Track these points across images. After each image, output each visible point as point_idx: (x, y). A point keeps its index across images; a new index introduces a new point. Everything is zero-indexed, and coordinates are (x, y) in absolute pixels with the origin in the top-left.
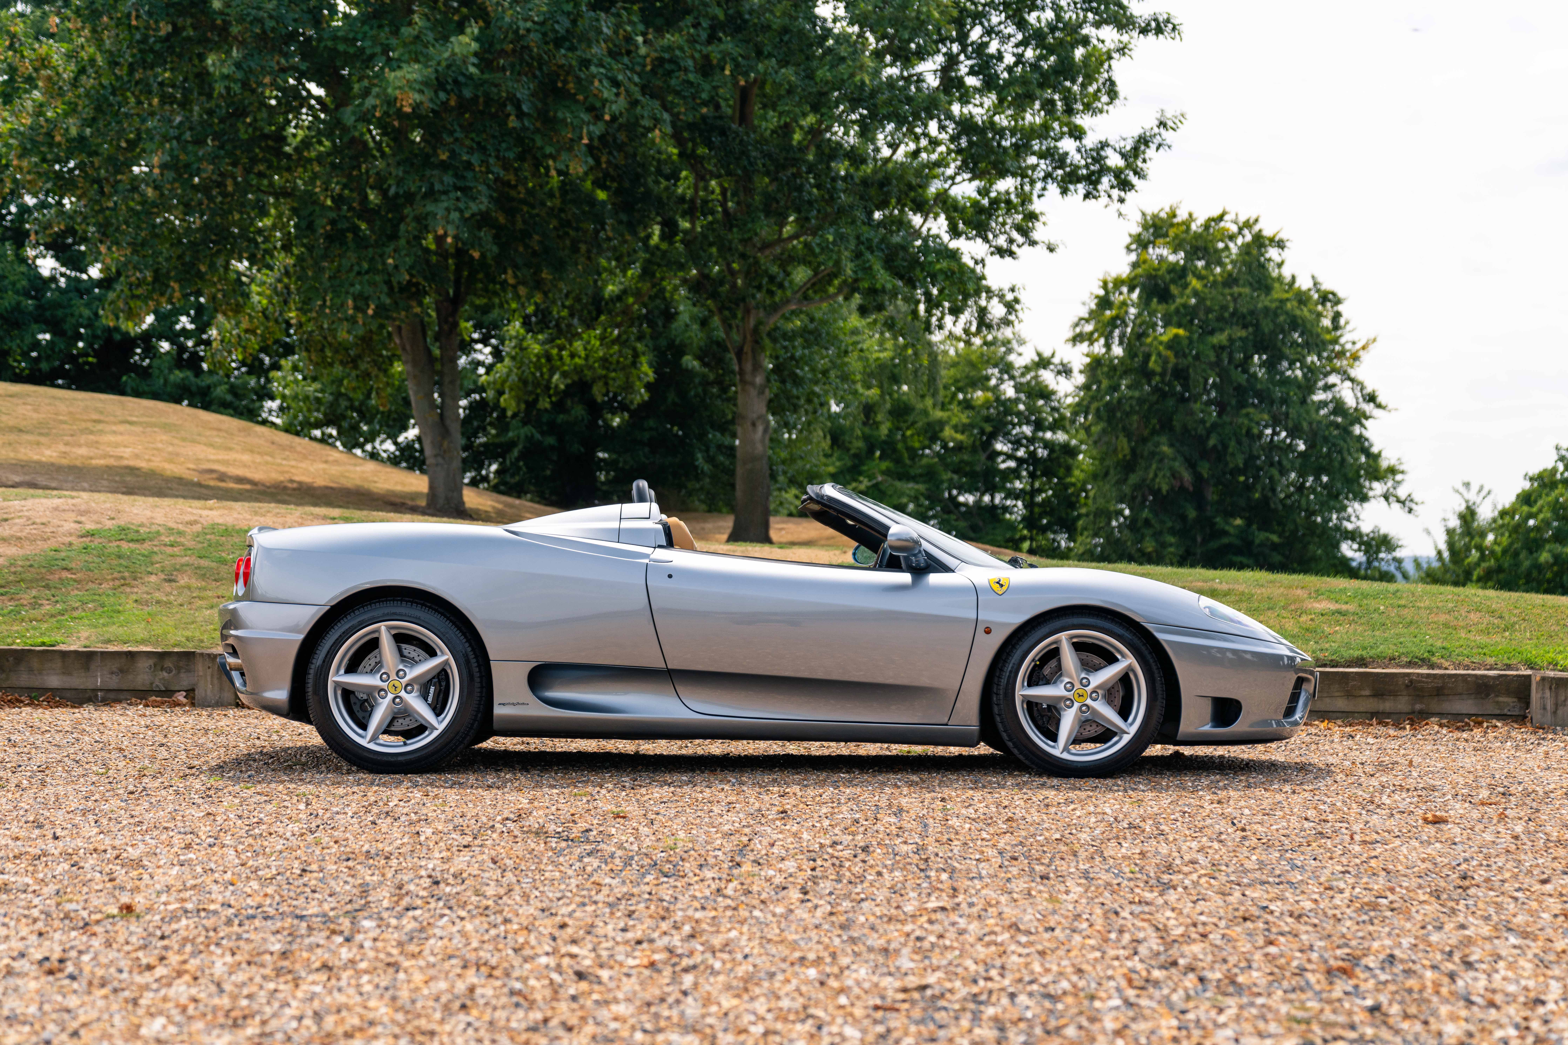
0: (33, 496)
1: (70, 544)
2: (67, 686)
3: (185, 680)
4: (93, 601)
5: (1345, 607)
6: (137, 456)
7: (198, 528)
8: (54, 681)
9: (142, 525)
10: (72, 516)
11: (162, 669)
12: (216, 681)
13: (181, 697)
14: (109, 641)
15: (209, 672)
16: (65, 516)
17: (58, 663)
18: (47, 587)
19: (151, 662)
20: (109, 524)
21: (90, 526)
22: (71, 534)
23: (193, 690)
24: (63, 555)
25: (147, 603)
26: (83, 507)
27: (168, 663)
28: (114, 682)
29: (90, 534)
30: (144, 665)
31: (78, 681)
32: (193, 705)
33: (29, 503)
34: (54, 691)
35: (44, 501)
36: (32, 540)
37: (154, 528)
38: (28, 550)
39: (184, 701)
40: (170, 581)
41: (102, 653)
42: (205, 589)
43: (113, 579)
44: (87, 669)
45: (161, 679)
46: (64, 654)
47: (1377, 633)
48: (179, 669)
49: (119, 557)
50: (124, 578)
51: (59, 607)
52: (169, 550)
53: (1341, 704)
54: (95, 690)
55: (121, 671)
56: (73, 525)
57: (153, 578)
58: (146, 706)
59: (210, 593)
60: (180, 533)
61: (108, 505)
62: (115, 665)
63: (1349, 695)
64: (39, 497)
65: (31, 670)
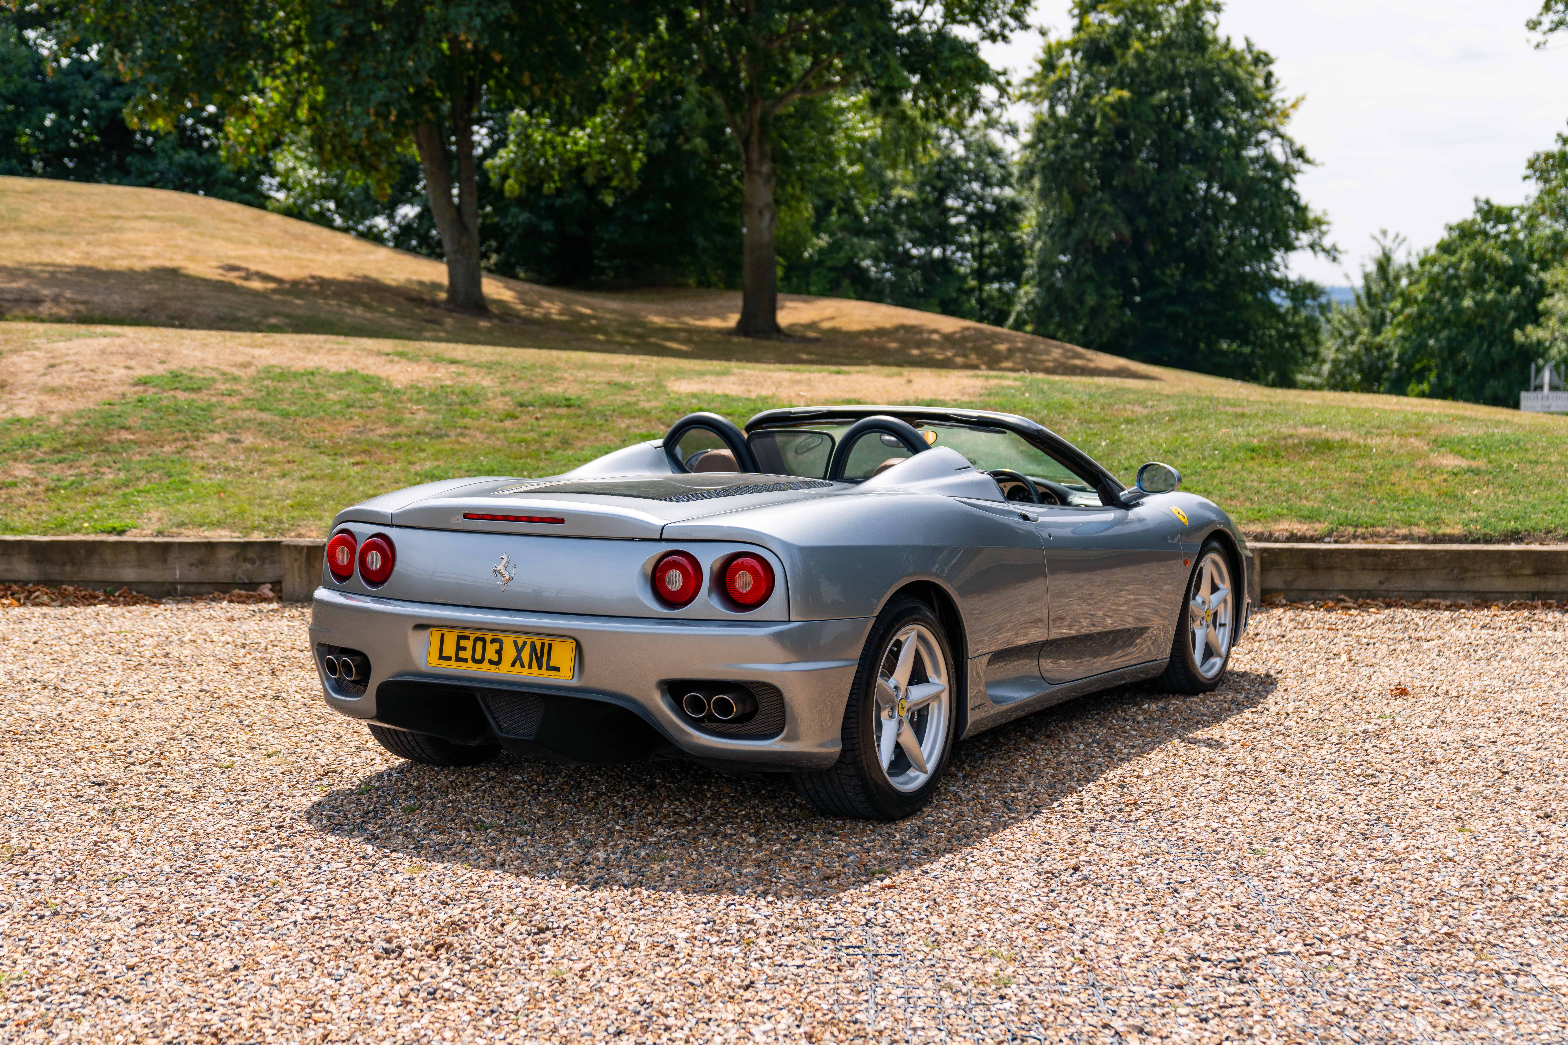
0: (78, 336)
1: (124, 396)
2: (143, 578)
3: (270, 571)
4: (158, 468)
5: (1474, 464)
6: (158, 255)
7: (252, 371)
8: (129, 574)
9: (194, 370)
10: (120, 360)
11: (245, 560)
12: (304, 575)
13: (266, 590)
14: (182, 524)
15: (296, 564)
16: (113, 359)
17: (133, 555)
18: (106, 451)
19: (232, 553)
20: (160, 369)
21: (140, 372)
22: (123, 383)
23: (279, 582)
24: (118, 409)
25: (214, 470)
26: (131, 349)
27: (251, 554)
28: (194, 575)
29: (143, 382)
30: (224, 555)
31: (154, 573)
32: (280, 599)
33: (75, 345)
34: (130, 584)
35: (89, 341)
36: (82, 389)
37: (208, 374)
38: (81, 404)
39: (271, 594)
40: (235, 441)
41: (181, 544)
42: (273, 451)
43: (176, 440)
44: (165, 561)
45: (244, 571)
46: (138, 546)
47: (1521, 498)
48: (263, 559)
49: (177, 411)
50: (185, 439)
51: (122, 475)
52: (228, 401)
53: (1501, 584)
54: (174, 583)
55: (201, 562)
56: (123, 371)
57: (216, 438)
58: (231, 601)
59: (278, 457)
60: (236, 379)
61: (156, 346)
62: (194, 557)
63: (1510, 574)
64: (84, 336)
65: (104, 563)
